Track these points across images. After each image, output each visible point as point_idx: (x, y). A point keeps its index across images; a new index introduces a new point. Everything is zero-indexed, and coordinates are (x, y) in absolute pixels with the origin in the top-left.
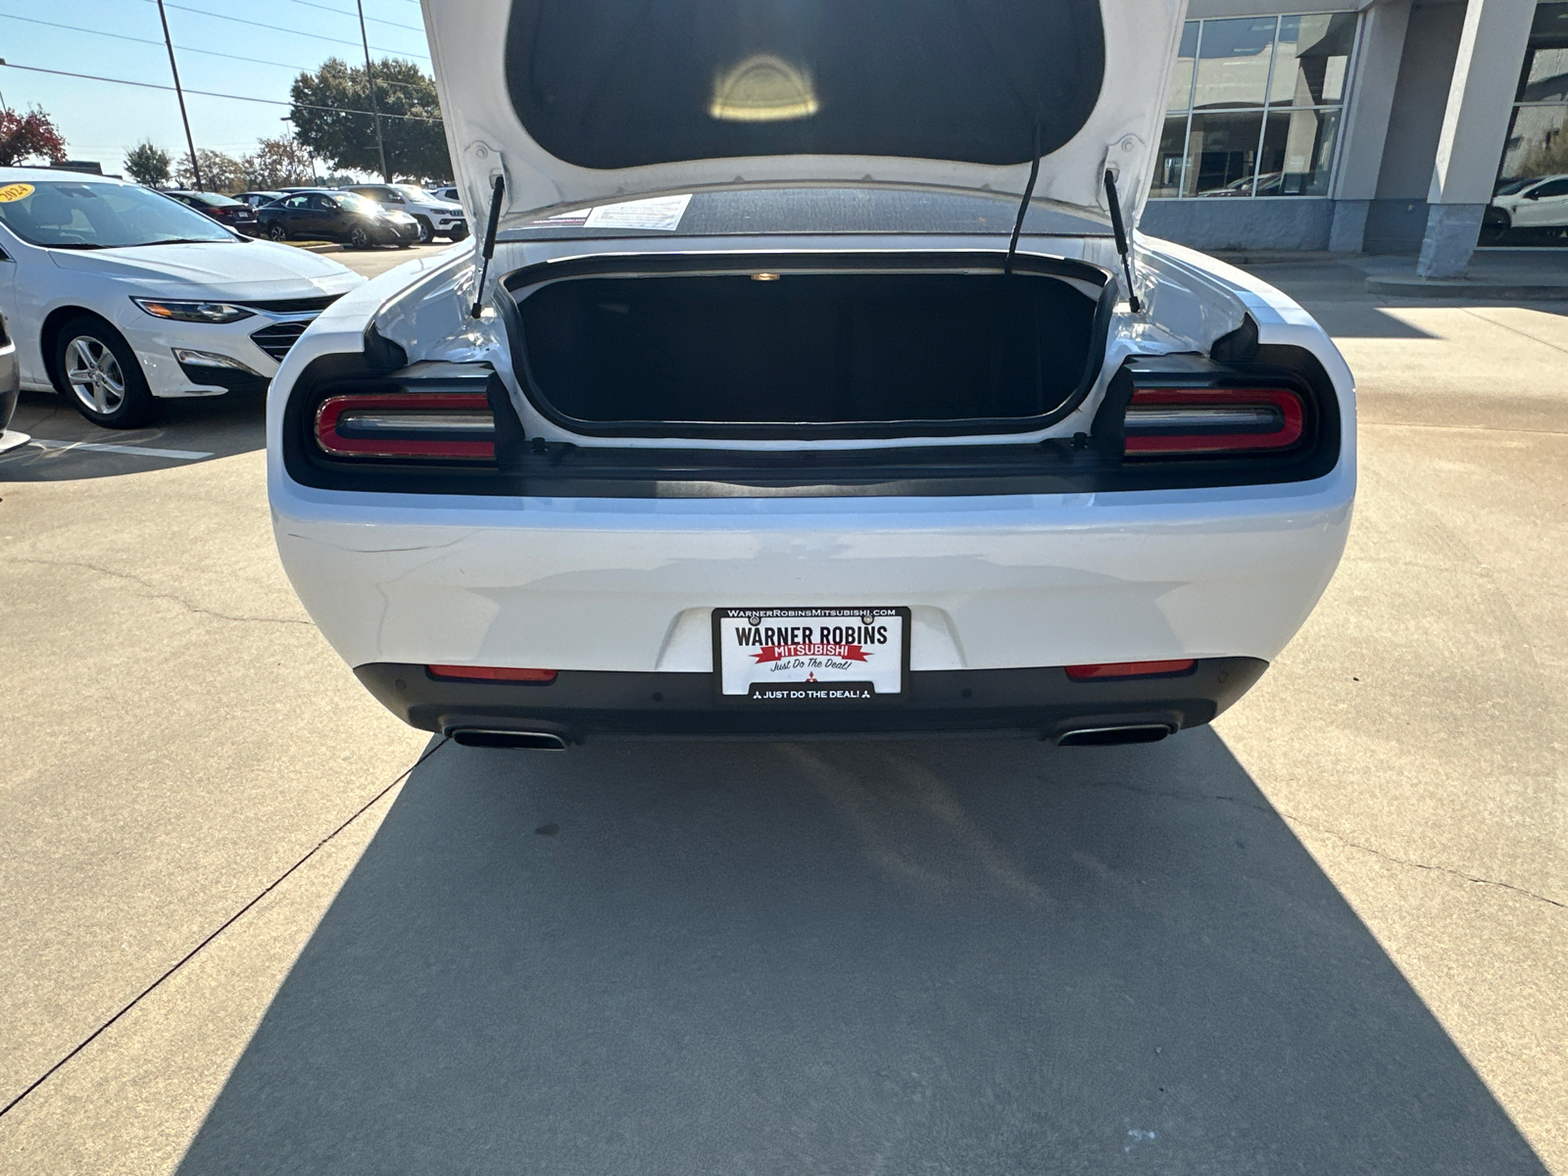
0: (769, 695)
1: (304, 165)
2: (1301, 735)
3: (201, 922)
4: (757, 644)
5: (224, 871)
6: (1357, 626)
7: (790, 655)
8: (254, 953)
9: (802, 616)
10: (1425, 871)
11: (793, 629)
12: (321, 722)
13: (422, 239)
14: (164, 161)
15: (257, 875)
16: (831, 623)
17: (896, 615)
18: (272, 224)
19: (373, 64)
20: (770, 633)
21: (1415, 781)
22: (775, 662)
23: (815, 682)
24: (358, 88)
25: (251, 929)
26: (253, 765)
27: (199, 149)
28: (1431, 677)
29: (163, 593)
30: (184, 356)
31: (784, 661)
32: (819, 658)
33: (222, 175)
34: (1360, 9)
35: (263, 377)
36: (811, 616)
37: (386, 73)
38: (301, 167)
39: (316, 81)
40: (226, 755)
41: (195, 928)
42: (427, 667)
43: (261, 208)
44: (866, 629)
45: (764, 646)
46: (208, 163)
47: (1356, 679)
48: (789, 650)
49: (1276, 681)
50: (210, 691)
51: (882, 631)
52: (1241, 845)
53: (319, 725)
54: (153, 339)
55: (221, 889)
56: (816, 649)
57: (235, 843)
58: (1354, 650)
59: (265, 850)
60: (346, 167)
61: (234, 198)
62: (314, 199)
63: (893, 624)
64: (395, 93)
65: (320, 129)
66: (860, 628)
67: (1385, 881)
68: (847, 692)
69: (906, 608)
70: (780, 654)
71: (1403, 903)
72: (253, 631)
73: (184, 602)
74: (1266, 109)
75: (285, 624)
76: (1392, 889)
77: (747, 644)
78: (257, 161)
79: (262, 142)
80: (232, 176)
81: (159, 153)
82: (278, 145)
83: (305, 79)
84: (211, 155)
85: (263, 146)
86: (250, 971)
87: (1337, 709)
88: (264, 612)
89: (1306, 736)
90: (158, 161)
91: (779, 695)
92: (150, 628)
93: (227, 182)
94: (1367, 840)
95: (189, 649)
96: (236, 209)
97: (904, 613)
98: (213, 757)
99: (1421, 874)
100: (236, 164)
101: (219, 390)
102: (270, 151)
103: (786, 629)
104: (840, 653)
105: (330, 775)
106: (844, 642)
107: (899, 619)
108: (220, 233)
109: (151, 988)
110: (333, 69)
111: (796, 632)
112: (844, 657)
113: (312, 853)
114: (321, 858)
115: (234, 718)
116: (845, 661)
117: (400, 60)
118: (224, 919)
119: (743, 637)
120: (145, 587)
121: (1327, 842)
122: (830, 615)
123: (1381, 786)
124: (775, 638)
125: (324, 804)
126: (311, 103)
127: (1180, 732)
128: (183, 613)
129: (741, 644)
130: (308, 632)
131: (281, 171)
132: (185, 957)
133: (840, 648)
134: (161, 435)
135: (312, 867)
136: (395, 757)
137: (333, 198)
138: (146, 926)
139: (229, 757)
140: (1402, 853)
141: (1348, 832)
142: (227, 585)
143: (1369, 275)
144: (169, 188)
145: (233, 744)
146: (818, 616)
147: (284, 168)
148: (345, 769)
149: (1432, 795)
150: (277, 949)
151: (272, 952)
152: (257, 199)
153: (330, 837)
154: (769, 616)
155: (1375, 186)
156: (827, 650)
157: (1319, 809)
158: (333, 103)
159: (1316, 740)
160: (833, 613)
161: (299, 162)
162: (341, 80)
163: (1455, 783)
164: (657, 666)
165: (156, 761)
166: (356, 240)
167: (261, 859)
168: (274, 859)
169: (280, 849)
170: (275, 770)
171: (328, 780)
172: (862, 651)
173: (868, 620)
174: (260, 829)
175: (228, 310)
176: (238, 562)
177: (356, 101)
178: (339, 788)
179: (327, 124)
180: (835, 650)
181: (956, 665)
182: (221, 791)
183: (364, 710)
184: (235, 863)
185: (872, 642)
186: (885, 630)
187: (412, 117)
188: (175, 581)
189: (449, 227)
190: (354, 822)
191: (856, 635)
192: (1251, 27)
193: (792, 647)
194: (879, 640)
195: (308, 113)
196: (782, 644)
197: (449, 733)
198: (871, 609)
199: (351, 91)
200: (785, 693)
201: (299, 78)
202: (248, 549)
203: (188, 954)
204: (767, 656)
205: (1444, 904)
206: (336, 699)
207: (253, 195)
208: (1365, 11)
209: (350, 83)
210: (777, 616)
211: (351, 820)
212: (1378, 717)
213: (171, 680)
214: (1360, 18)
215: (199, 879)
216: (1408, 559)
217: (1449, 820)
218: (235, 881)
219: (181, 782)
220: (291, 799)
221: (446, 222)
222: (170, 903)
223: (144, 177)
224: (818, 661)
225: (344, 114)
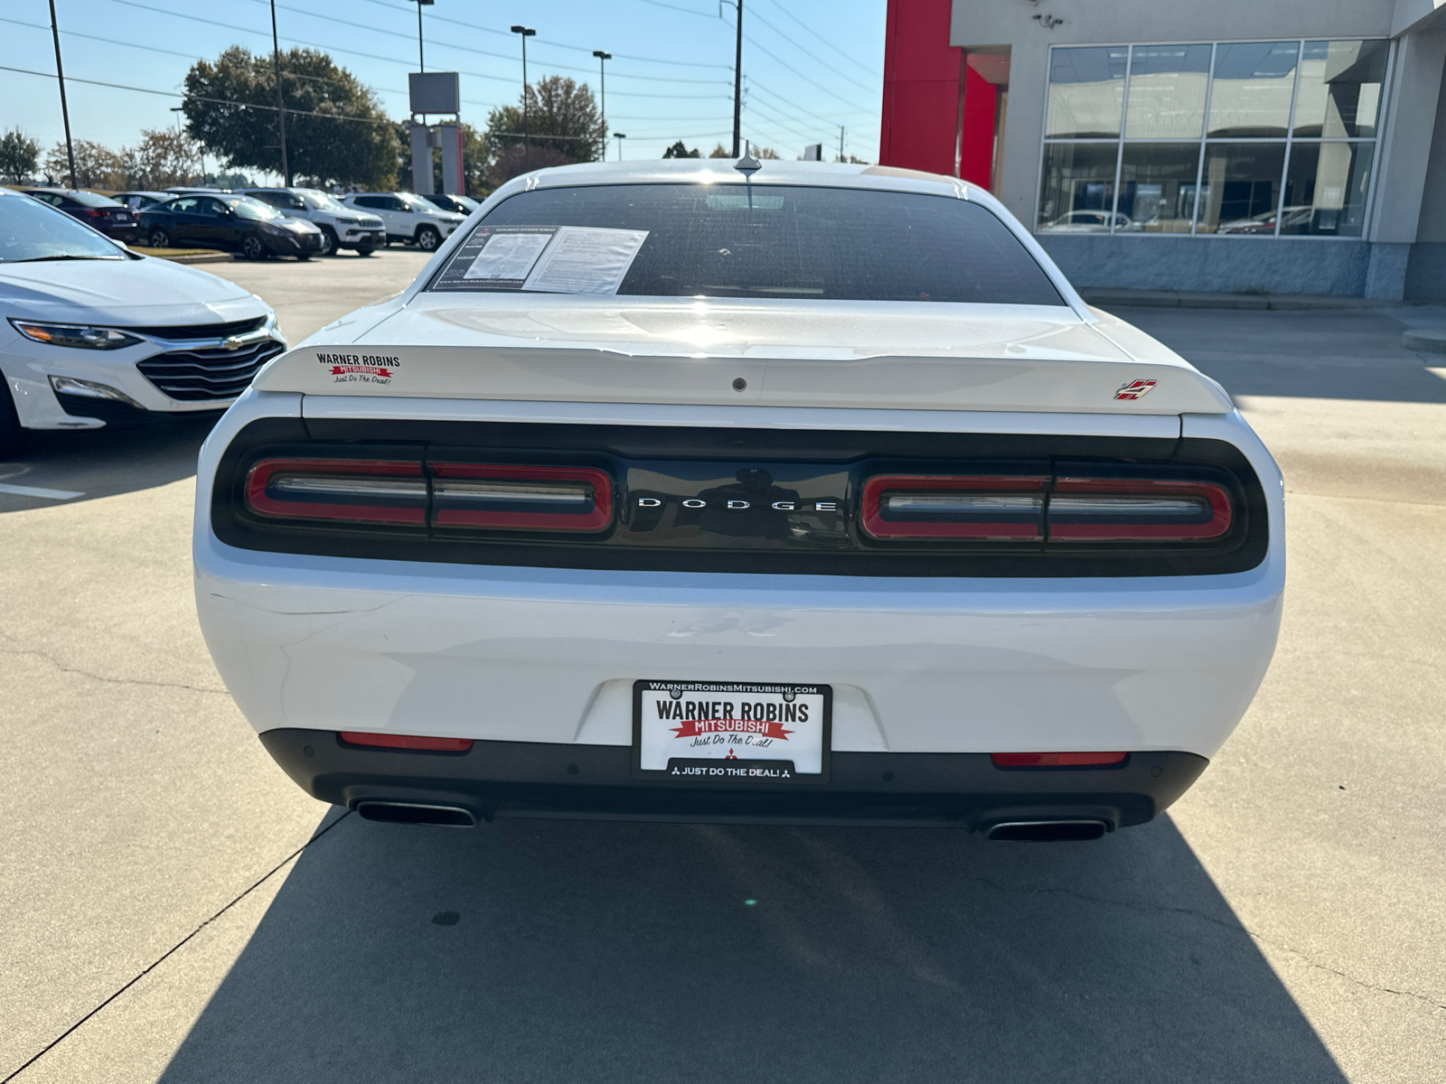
0: (687, 771)
1: (192, 161)
2: (1275, 847)
3: (73, 1004)
4: (678, 718)
5: (97, 952)
6: (1350, 730)
7: (710, 730)
8: (130, 1037)
9: (723, 691)
10: (1394, 996)
11: (714, 704)
12: (203, 797)
13: (324, 251)
14: (32, 152)
15: (132, 957)
16: (753, 698)
17: (817, 693)
18: (154, 229)
19: (281, 54)
20: (691, 707)
21: (1395, 900)
22: (695, 737)
23: (735, 758)
24: (262, 79)
25: (127, 1013)
26: (129, 840)
27: (75, 140)
28: (1425, 788)
29: (29, 648)
30: (60, 384)
31: (704, 736)
32: (740, 735)
33: (98, 169)
34: (1391, 37)
35: (146, 410)
36: (733, 691)
37: (294, 64)
38: (189, 162)
39: (215, 70)
40: (100, 828)
41: (67, 1010)
42: (338, 734)
43: (143, 210)
44: (788, 706)
45: (685, 720)
46: (82, 155)
47: (1341, 788)
48: (710, 725)
49: (1253, 787)
50: (82, 758)
51: (803, 709)
52: (1195, 962)
53: (201, 799)
54: (28, 365)
55: (94, 970)
56: (737, 725)
57: (109, 923)
58: (1343, 755)
59: (142, 931)
60: (241, 165)
61: (112, 198)
62: (205, 202)
63: (815, 702)
64: (303, 86)
65: (214, 122)
66: (781, 705)
67: (1349, 1005)
68: (767, 771)
69: (828, 686)
70: (700, 729)
71: (1365, 1028)
72: (129, 694)
73: (53, 659)
74: (1289, 140)
75: (164, 688)
76: (1355, 1013)
77: (668, 718)
78: (138, 155)
79: (146, 134)
80: (109, 170)
81: (28, 142)
82: (164, 138)
83: (202, 68)
84: (86, 146)
85: (147, 138)
86: (125, 1056)
87: (1316, 819)
88: (141, 674)
89: (1280, 847)
90: (25, 150)
91: (697, 771)
92: (15, 688)
93: (102, 176)
94: (1335, 961)
95: (58, 711)
96: (114, 211)
97: (826, 691)
98: (86, 830)
99: (1389, 1000)
100: (114, 157)
101: (95, 423)
102: (154, 144)
103: (707, 704)
104: (760, 730)
105: (212, 853)
106: (765, 719)
107: (821, 697)
108: (109, 249)
109: (21, 1070)
110: (234, 58)
111: (717, 707)
112: (764, 735)
113: (192, 935)
114: (202, 941)
115: (107, 789)
116: (766, 738)
117: (312, 50)
118: (97, 1002)
119: (663, 710)
120: (9, 642)
121: (1290, 962)
122: (751, 691)
123: (1356, 904)
124: (696, 713)
125: (205, 884)
126: (207, 95)
127: (1118, 830)
128: (51, 673)
129: (661, 717)
130: (189, 697)
131: (164, 166)
132: (57, 1039)
133: (761, 725)
134: (27, 470)
135: (192, 950)
136: (283, 836)
137: (227, 202)
138: (14, 1006)
139: (103, 830)
140: (1370, 977)
141: (1314, 951)
142: (101, 642)
143: (1407, 328)
144: (34, 183)
145: (107, 817)
146: (739, 691)
147: (169, 164)
148: (229, 847)
149: (1410, 916)
150: (154, 1034)
151: (149, 1037)
152: (138, 200)
153: (211, 919)
154: (691, 690)
155: (1416, 229)
156: (748, 726)
157: (1285, 925)
158: (232, 95)
159: (1290, 852)
160: (754, 688)
161: (188, 156)
162: (243, 70)
163: (1438, 904)
164: (575, 739)
165: (24, 832)
166: (249, 250)
167: (137, 940)
168: (152, 940)
169: (157, 929)
170: (153, 846)
171: (210, 859)
172: (782, 728)
173: (790, 697)
174: (137, 908)
175: (113, 335)
176: (111, 618)
177: (259, 94)
178: (222, 867)
179: (224, 117)
180: (756, 726)
181: (878, 747)
182: (94, 867)
183: (250, 784)
184: (110, 943)
185: (794, 720)
186: (807, 708)
187: (320, 114)
188: (42, 636)
189: (357, 238)
190: (237, 904)
191: (777, 712)
192: (1271, 51)
193: (713, 722)
194: (800, 718)
195: (203, 105)
196: (703, 718)
197: (354, 805)
198: (793, 686)
199: (254, 83)
200: (704, 769)
201: (196, 67)
202: (123, 602)
203: (59, 1036)
204: (687, 730)
205: (1409, 1031)
206: (220, 772)
207: (134, 196)
208: (1398, 39)
209: (253, 74)
210: (698, 690)
211: (234, 902)
212: (1361, 830)
213: (39, 745)
214: (1393, 45)
215: (70, 958)
216: (1416, 657)
217: (1426, 943)
218: (109, 963)
219: (51, 855)
220: (170, 877)
221: (353, 232)
222: (40, 982)
223: (8, 168)
224: (738, 738)
225: (243, 107)
